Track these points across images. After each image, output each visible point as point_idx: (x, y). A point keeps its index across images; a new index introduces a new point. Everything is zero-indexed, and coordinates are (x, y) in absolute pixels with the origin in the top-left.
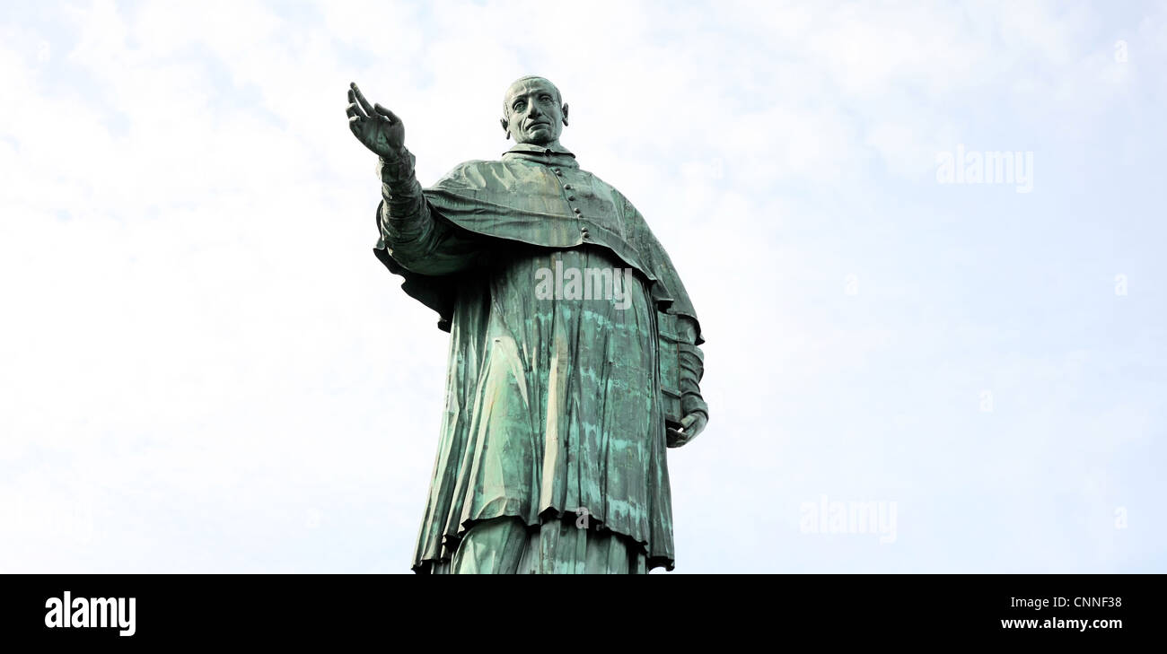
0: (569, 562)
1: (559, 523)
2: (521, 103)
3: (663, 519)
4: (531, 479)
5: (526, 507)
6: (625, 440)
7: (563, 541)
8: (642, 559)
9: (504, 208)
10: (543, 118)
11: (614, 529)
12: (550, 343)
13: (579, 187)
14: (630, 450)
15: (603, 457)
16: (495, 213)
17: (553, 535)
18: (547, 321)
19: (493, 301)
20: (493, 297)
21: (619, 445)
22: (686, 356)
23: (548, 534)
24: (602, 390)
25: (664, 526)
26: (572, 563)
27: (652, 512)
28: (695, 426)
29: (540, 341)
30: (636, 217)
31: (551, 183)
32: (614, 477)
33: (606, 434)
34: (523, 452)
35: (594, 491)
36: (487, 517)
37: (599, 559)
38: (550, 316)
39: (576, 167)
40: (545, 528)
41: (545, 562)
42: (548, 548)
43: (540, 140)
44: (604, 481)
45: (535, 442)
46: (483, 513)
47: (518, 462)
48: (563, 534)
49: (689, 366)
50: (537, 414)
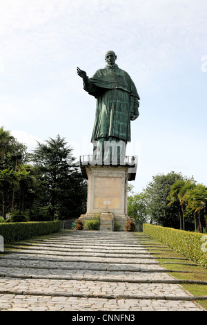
1: (111, 137)
2: (108, 57)
4: (108, 130)
5: (107, 135)
8: (125, 141)
9: (104, 81)
11: (120, 138)
12: (111, 106)
13: (118, 74)
15: (119, 126)
18: (111, 102)
21: (122, 124)
25: (129, 136)
27: (127, 134)
28: (136, 118)
30: (129, 77)
31: (113, 73)
32: (121, 129)
34: (106, 125)
35: (117, 132)
39: (118, 68)
40: (109, 138)
43: (111, 64)
44: (119, 130)
45: (108, 124)
46: (100, 136)
48: (112, 139)
50: (109, 119)
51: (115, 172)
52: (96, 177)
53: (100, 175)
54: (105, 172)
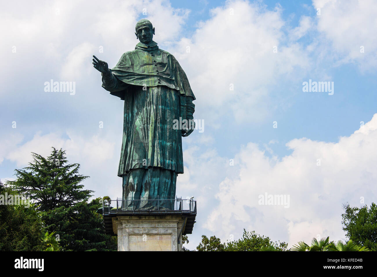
0: (155, 178)
1: (152, 168)
2: (140, 31)
3: (180, 161)
4: (145, 156)
6: (170, 142)
7: (154, 172)
8: (174, 173)
9: (136, 73)
10: (147, 36)
11: (166, 168)
12: (150, 116)
13: (158, 60)
14: (171, 145)
16: (134, 75)
17: (151, 171)
18: (149, 109)
19: (135, 100)
20: (135, 98)
21: (168, 144)
22: (189, 108)
23: (150, 171)
24: (164, 128)
25: (180, 163)
26: (156, 178)
27: (177, 161)
28: (190, 132)
29: (147, 115)
31: (150, 59)
32: (167, 154)
33: (165, 141)
34: (143, 149)
35: (161, 159)
36: (135, 168)
37: (163, 176)
38: (150, 107)
40: (149, 170)
41: (149, 179)
42: (150, 175)
43: (146, 43)
44: (164, 154)
45: (147, 145)
46: (134, 167)
47: (142, 152)
48: (154, 171)
49: (190, 111)
50: (147, 137)
51: (161, 225)
52: (130, 235)
53: (136, 231)
54: (146, 225)
